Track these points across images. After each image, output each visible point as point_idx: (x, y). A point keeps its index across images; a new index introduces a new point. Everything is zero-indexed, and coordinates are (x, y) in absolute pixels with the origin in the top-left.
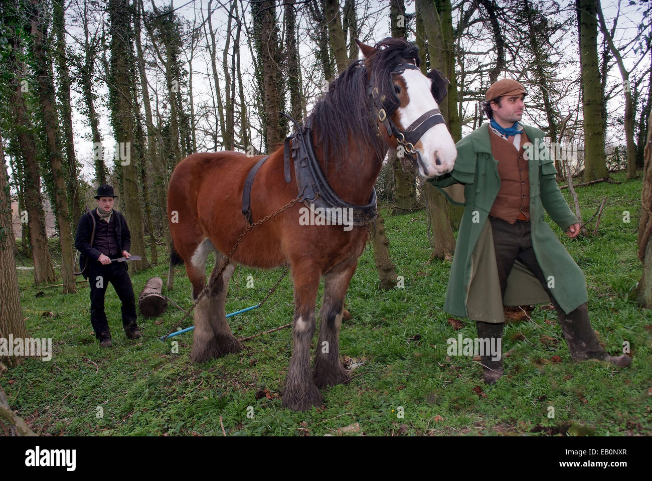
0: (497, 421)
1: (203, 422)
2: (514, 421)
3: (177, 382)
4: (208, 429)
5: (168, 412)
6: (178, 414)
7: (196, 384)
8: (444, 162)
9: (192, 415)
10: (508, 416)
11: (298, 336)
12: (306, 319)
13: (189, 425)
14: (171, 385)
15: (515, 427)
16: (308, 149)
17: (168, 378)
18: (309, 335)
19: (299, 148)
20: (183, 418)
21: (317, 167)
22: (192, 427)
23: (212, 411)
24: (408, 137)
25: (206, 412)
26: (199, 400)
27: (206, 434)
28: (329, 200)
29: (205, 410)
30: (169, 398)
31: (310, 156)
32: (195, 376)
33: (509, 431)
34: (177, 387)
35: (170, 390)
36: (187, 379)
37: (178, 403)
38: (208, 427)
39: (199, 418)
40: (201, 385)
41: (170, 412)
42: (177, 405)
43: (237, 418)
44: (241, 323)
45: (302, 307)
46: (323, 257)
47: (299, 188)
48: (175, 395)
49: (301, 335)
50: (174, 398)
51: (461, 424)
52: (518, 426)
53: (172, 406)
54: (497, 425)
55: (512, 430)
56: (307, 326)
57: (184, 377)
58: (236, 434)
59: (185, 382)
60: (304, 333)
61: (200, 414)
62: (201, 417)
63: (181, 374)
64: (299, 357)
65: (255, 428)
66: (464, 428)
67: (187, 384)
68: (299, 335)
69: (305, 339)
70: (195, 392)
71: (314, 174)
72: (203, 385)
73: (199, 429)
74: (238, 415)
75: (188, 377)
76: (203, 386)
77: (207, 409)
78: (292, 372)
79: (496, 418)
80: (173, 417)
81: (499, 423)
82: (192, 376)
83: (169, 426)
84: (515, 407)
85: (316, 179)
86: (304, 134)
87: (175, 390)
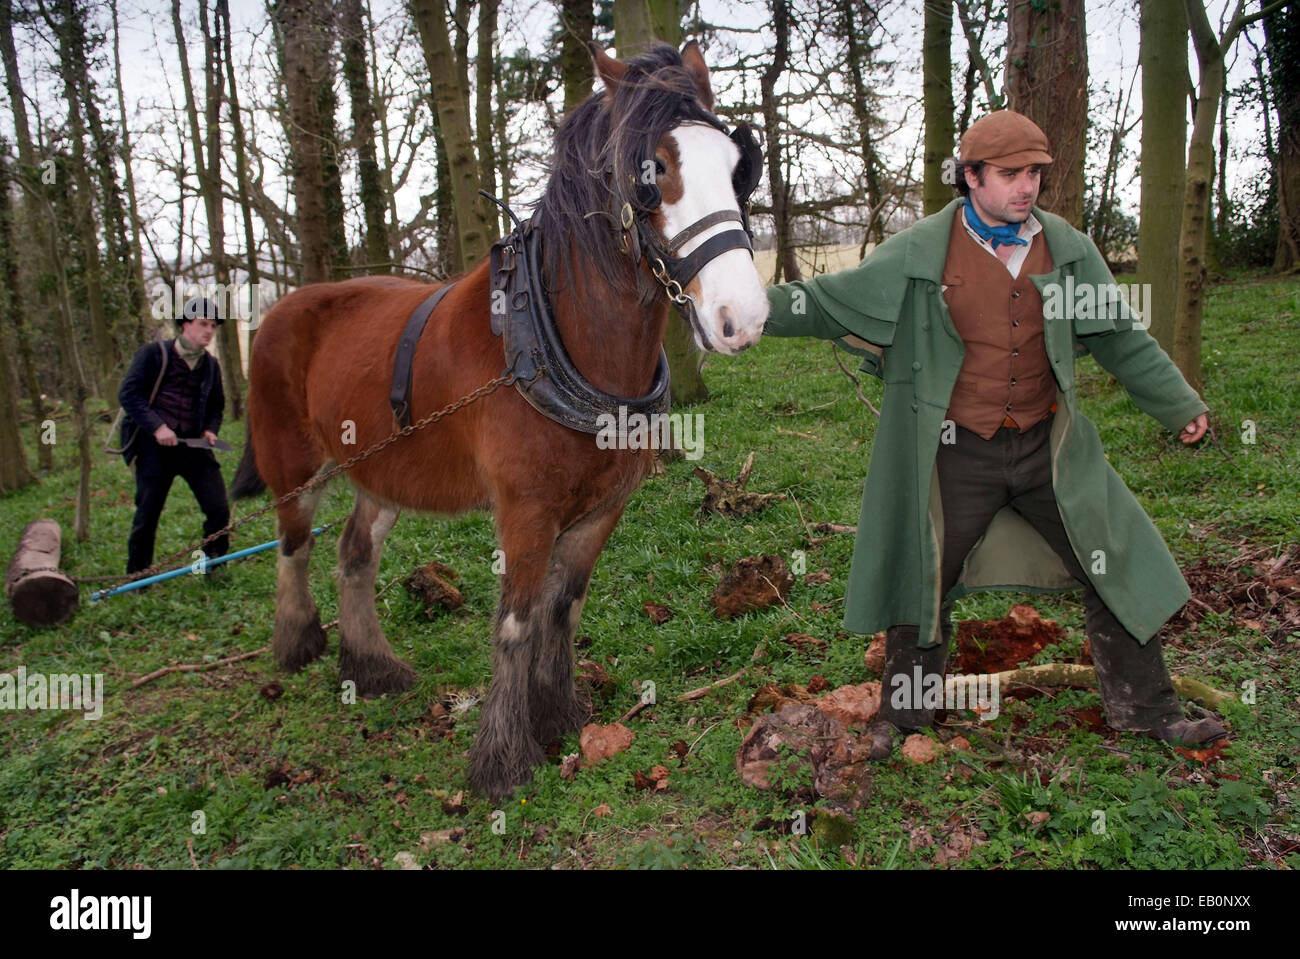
0: (700, 811)
1: (157, 844)
2: (730, 808)
3: (101, 758)
4: (168, 855)
5: (82, 824)
6: (104, 829)
7: (141, 761)
8: (740, 330)
9: (133, 828)
10: (721, 799)
11: (506, 649)
12: (522, 617)
13: (127, 850)
14: (86, 765)
15: (730, 820)
16: (530, 273)
17: (82, 751)
18: (526, 649)
19: (516, 268)
20: (113, 838)
21: (544, 312)
22: (134, 854)
23: (174, 817)
24: (675, 269)
25: (164, 821)
26: (148, 796)
27: (162, 867)
28: (563, 383)
29: (160, 817)
30: (84, 795)
31: (533, 288)
32: (138, 744)
33: (720, 828)
34: (100, 769)
35: (85, 778)
36: (122, 751)
37: (102, 803)
38: (167, 853)
39: (148, 835)
40: (152, 762)
41: (88, 824)
42: (100, 808)
43: (227, 832)
44: (237, 618)
45: (516, 596)
46: (562, 498)
47: (506, 354)
48: (96, 787)
49: (511, 648)
50: (97, 793)
51: (640, 821)
52: (735, 818)
53: (91, 810)
54: (701, 817)
55: (725, 826)
56: (524, 631)
57: (114, 747)
58: (223, 864)
59: (117, 758)
60: (518, 644)
61: (150, 827)
62: (152, 831)
63: (107, 742)
64: (506, 690)
65: (261, 851)
66: (646, 827)
67: (121, 763)
68: (507, 647)
69: (518, 656)
70: (139, 779)
71: (537, 327)
72: (157, 762)
73: (150, 859)
74: (227, 824)
75: (123, 747)
76: (155, 766)
77: (165, 815)
78: (491, 718)
79: (701, 804)
80: (93, 836)
81: (705, 815)
82: (132, 743)
83: (86, 854)
84: (734, 784)
85: (540, 337)
86: (529, 238)
87: (96, 776)
